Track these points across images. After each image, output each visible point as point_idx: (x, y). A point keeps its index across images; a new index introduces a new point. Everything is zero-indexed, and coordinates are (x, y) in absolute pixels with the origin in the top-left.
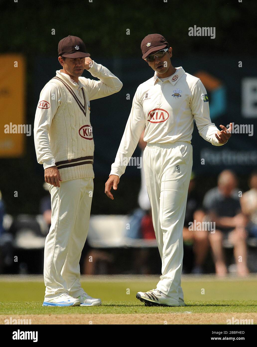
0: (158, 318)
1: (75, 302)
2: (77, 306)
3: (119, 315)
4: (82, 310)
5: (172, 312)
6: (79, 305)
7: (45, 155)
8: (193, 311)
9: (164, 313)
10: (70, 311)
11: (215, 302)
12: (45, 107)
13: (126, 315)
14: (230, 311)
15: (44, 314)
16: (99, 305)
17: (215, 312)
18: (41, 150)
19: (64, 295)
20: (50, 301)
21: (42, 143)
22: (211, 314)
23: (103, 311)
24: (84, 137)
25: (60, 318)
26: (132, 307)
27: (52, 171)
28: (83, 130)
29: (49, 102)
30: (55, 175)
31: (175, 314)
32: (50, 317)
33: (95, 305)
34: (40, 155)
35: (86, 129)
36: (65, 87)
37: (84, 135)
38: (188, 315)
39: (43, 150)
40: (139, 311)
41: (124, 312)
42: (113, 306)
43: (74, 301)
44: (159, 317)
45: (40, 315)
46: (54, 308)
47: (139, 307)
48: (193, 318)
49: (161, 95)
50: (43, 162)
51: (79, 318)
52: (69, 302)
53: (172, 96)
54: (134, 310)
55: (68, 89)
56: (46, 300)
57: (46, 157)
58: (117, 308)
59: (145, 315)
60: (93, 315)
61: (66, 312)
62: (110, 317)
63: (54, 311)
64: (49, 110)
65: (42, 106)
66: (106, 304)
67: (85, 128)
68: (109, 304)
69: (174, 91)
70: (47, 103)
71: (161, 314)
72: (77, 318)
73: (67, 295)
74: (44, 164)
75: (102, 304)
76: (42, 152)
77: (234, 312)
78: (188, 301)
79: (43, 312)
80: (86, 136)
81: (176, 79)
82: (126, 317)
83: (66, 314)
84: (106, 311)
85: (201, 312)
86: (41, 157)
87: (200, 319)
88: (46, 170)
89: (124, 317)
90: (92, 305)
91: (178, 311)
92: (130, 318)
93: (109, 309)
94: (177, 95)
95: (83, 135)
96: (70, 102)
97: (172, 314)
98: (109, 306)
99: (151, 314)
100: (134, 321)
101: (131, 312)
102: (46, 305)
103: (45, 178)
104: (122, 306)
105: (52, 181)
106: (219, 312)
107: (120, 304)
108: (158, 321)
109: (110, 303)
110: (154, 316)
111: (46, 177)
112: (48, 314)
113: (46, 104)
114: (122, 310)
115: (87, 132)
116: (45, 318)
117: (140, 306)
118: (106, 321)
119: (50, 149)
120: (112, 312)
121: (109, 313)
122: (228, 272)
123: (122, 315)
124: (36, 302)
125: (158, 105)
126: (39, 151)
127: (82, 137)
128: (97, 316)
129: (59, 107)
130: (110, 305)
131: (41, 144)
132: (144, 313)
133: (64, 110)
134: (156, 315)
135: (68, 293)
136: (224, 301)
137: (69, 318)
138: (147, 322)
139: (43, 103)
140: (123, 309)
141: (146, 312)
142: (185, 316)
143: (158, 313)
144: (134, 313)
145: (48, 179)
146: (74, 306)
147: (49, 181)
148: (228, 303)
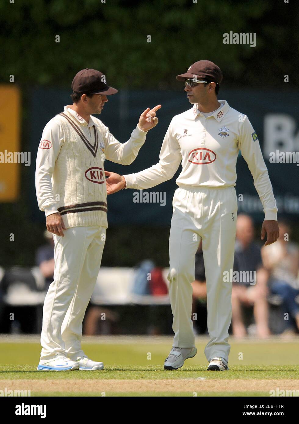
0: (167, 385)
1: (74, 365)
2: (76, 370)
3: (123, 381)
4: (82, 375)
5: (183, 378)
6: (78, 369)
7: (47, 201)
8: (206, 377)
9: (174, 379)
10: (68, 376)
11: (232, 367)
12: (47, 147)
13: (132, 381)
14: (249, 377)
15: (38, 379)
16: (101, 369)
17: (232, 378)
18: (42, 196)
19: (62, 357)
20: (47, 364)
21: (44, 188)
22: (227, 380)
23: (105, 376)
24: (92, 180)
25: (57, 384)
26: (138, 372)
27: (53, 219)
28: (90, 172)
29: (51, 141)
30: (57, 222)
31: (186, 379)
32: (45, 382)
33: (97, 370)
34: (41, 201)
35: (94, 172)
36: (70, 124)
37: (92, 178)
38: (201, 382)
39: (44, 195)
40: (146, 377)
41: (129, 378)
42: (116, 370)
43: (72, 364)
44: (168, 383)
45: (34, 381)
46: (50, 371)
47: (146, 372)
48: (206, 384)
49: (205, 133)
50: (44, 209)
51: (78, 384)
52: (67, 366)
53: (219, 134)
54: (141, 376)
55: (73, 126)
56: (42, 362)
57: (47, 203)
58: (121, 372)
59: (153, 380)
60: (93, 381)
61: (63, 377)
62: (113, 383)
63: (50, 376)
64: (51, 150)
65: (43, 146)
66: (108, 368)
67: (93, 170)
68: (112, 368)
69: (221, 129)
70: (48, 142)
71: (170, 380)
72: (76, 384)
73: (65, 358)
74: (45, 211)
75: (104, 368)
76: (43, 198)
77: (253, 378)
78: (201, 365)
79: (37, 377)
80: (94, 179)
81: (222, 115)
82: (132, 383)
83: (63, 379)
84: (109, 376)
85: (216, 378)
86: (42, 203)
87: (214, 386)
88: (48, 218)
89: (129, 383)
90: (92, 369)
91: (190, 377)
92: (135, 384)
93: (112, 374)
94: (224, 134)
95: (90, 178)
96: (75, 140)
97: (183, 380)
98: (112, 370)
99: (159, 380)
100: (141, 387)
101: (137, 378)
102: (41, 368)
103: (47, 227)
104: (127, 370)
105: (54, 230)
106: (236, 378)
107: (125, 368)
108: (167, 388)
109: (114, 367)
110: (163, 382)
111: (48, 225)
112: (43, 379)
113: (48, 144)
114: (127, 376)
115: (96, 174)
116: (39, 384)
117: (147, 370)
118: (109, 387)
119: (53, 194)
120: (115, 377)
121: (113, 379)
122: (247, 333)
123: (127, 381)
124: (30, 365)
125: (202, 144)
126: (40, 196)
127: (88, 179)
128: (98, 382)
129: (62, 146)
130: (114, 370)
131: (42, 189)
132: (151, 379)
133: (67, 150)
134: (165, 381)
135: (66, 355)
136: (242, 366)
137: (66, 384)
138: (155, 389)
139: (44, 142)
140: (128, 374)
141: (154, 378)
142: (198, 382)
143: (167, 379)
144: (140, 379)
145: (50, 228)
146: (73, 370)
147: (52, 230)
148: (246, 369)
